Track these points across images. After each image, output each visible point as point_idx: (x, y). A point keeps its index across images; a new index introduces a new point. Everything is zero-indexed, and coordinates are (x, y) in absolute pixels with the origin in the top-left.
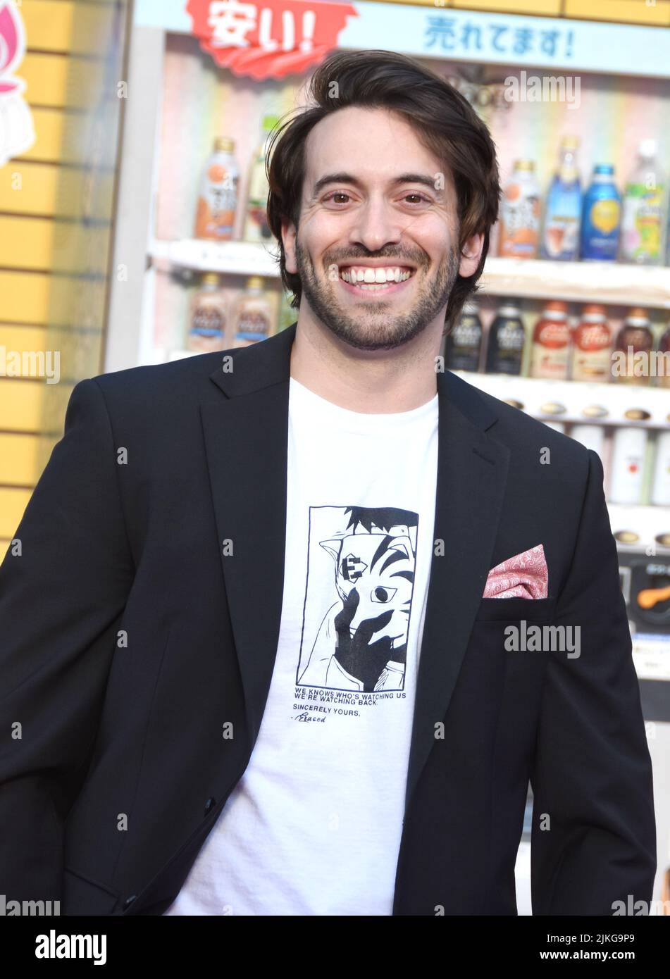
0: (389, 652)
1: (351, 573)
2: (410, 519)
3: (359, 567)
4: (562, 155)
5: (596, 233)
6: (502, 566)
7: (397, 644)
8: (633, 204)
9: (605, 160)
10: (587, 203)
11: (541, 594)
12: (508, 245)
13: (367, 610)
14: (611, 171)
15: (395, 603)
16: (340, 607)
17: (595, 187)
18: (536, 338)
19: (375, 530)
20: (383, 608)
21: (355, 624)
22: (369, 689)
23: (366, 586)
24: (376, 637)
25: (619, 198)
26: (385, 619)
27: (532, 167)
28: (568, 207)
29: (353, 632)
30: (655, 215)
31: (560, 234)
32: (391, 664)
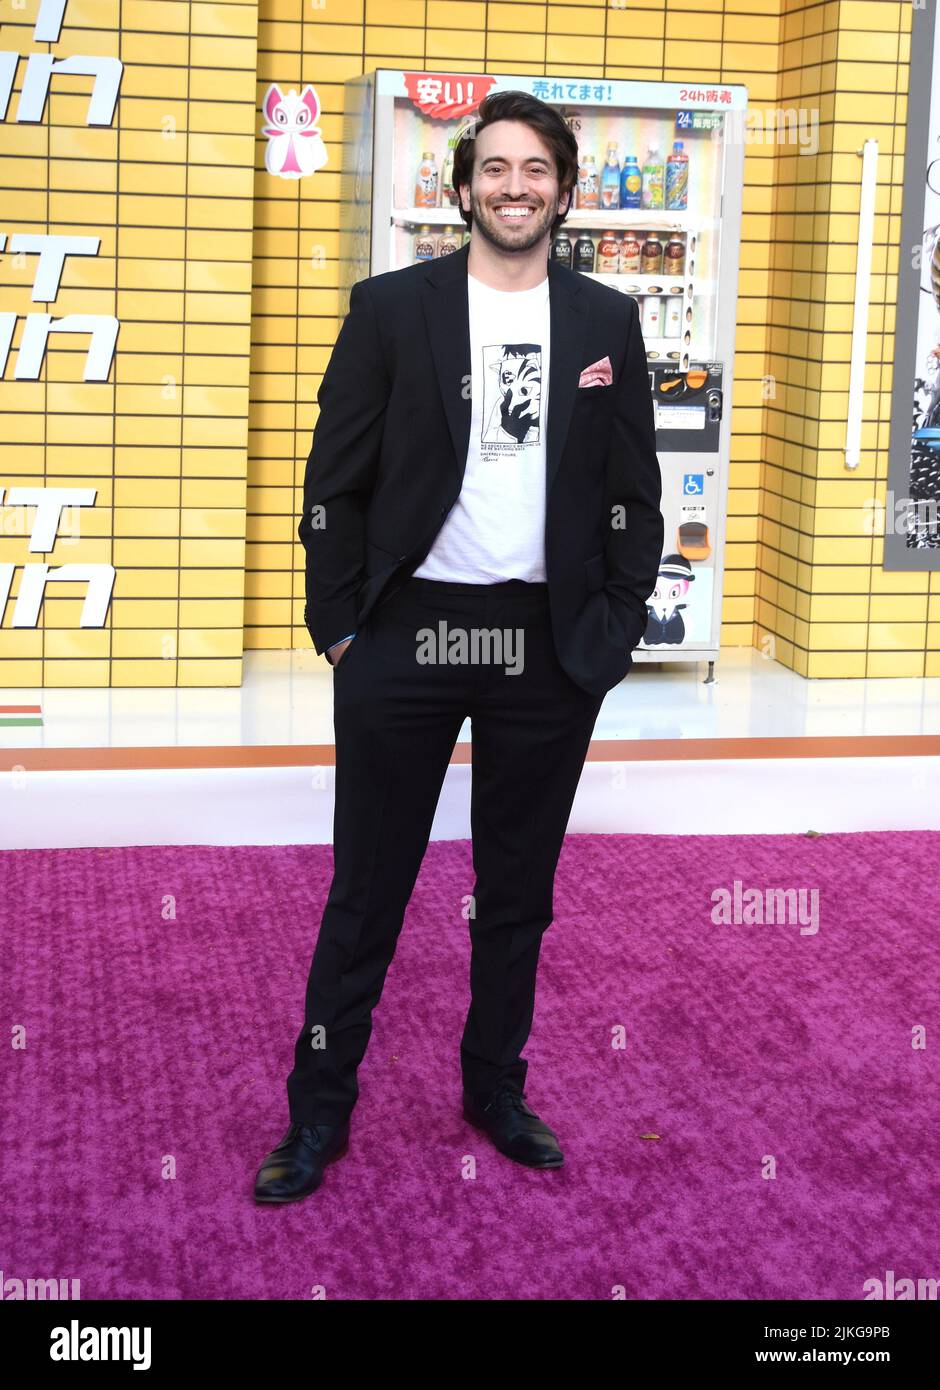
0: (531, 422)
1: (507, 380)
2: (537, 349)
3: (511, 377)
4: (609, 153)
5: (629, 193)
6: (587, 370)
7: (534, 417)
8: (647, 177)
9: (631, 154)
10: (623, 177)
11: (609, 382)
12: (582, 202)
13: (517, 400)
14: (635, 160)
15: (532, 396)
16: (502, 400)
17: (627, 168)
18: (600, 251)
19: (519, 356)
20: (524, 399)
21: (511, 408)
22: (520, 442)
23: (516, 387)
24: (523, 414)
25: (640, 174)
26: (527, 404)
27: (593, 160)
28: (613, 180)
29: (510, 412)
30: (659, 182)
31: (610, 195)
32: (531, 428)
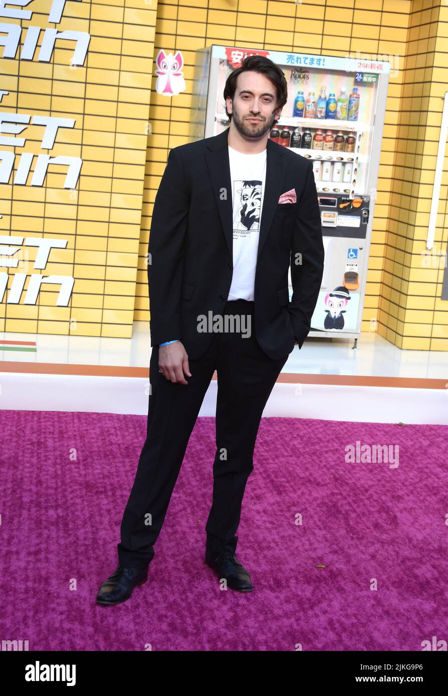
0: (254, 219)
1: (245, 199)
2: (260, 183)
3: (247, 197)
4: (321, 91)
5: (330, 112)
6: (283, 195)
7: (257, 217)
8: (340, 104)
9: (332, 93)
10: (328, 104)
11: (295, 202)
12: (307, 115)
13: (249, 209)
14: (334, 95)
15: (256, 207)
16: (242, 208)
17: (330, 99)
18: (314, 139)
19: (252, 187)
20: (252, 208)
21: (246, 213)
22: (249, 229)
23: (249, 203)
24: (251, 216)
25: (336, 102)
26: (254, 210)
27: (314, 94)
28: (323, 105)
29: (246, 215)
30: (345, 107)
31: (321, 112)
32: (255, 223)
